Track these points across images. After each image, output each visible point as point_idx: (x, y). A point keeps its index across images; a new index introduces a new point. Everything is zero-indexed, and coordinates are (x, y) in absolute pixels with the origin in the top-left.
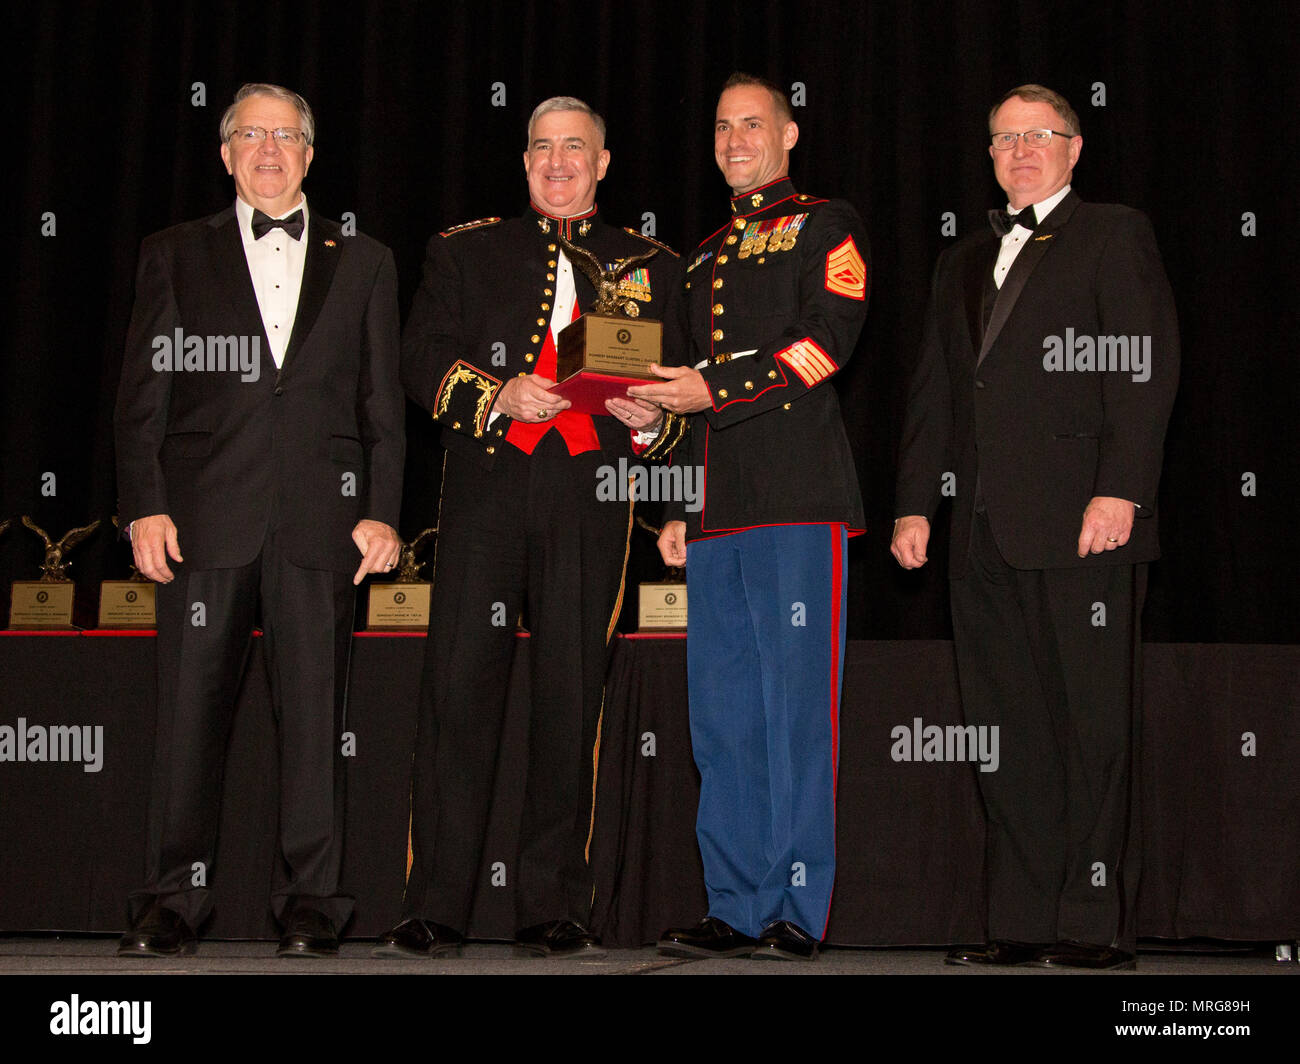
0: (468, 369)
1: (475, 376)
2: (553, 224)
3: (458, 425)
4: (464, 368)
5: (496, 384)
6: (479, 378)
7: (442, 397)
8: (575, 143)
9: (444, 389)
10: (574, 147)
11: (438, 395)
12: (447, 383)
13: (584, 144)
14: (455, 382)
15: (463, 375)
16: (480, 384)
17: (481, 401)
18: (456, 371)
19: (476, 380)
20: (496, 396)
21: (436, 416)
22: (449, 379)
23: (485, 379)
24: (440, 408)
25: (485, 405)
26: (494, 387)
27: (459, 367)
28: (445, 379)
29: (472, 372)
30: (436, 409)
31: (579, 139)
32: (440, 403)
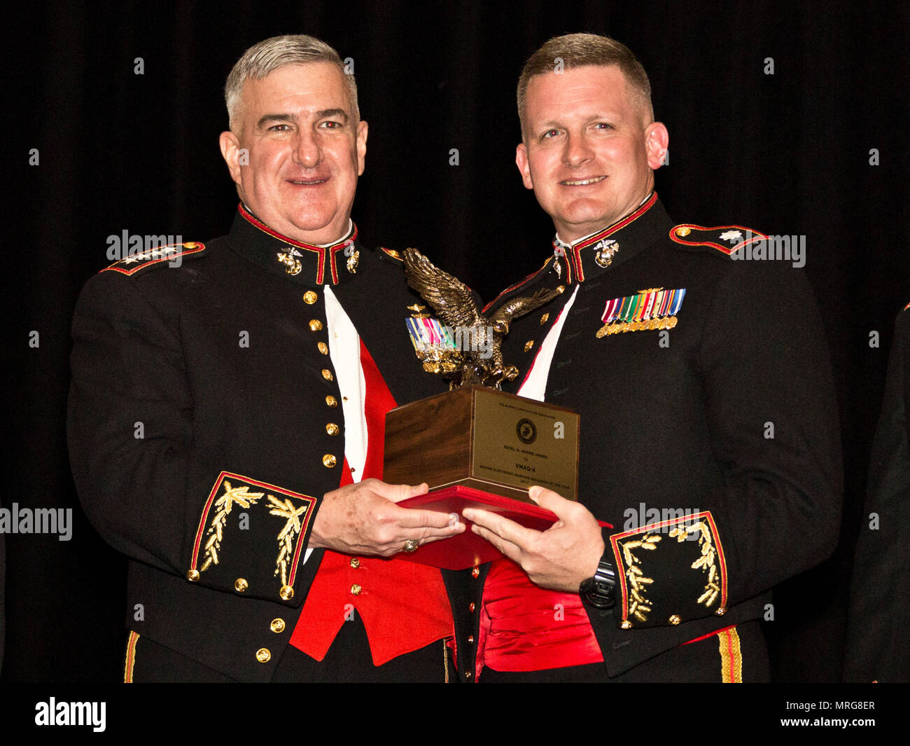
0: (243, 484)
1: (260, 495)
2: (309, 256)
3: (243, 583)
4: (236, 484)
5: (306, 504)
6: (271, 498)
7: (206, 539)
8: (332, 119)
9: (209, 525)
10: (332, 125)
11: (199, 536)
12: (213, 514)
13: (346, 117)
14: (228, 510)
15: (241, 496)
16: (276, 507)
17: (285, 535)
18: (222, 491)
19: (264, 501)
20: (308, 521)
21: (195, 573)
22: (214, 508)
23: (282, 498)
24: (202, 560)
25: (294, 542)
26: (303, 509)
27: (227, 485)
28: (207, 508)
29: (253, 489)
30: (195, 559)
31: (339, 111)
32: (203, 551)
